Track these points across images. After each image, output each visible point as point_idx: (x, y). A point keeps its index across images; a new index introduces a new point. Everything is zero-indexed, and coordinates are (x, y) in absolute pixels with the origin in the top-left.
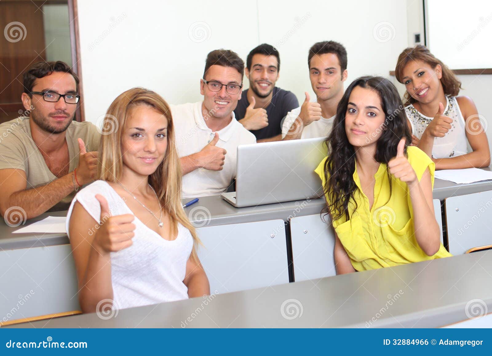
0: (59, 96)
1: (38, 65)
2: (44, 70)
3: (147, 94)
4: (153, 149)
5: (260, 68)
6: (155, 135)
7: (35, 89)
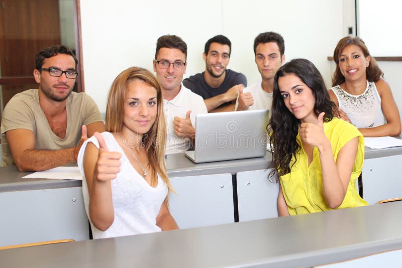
0: (61, 72)
1: (47, 49)
2: (51, 52)
3: (140, 72)
4: (146, 114)
5: (215, 53)
6: (147, 103)
7: (44, 67)
